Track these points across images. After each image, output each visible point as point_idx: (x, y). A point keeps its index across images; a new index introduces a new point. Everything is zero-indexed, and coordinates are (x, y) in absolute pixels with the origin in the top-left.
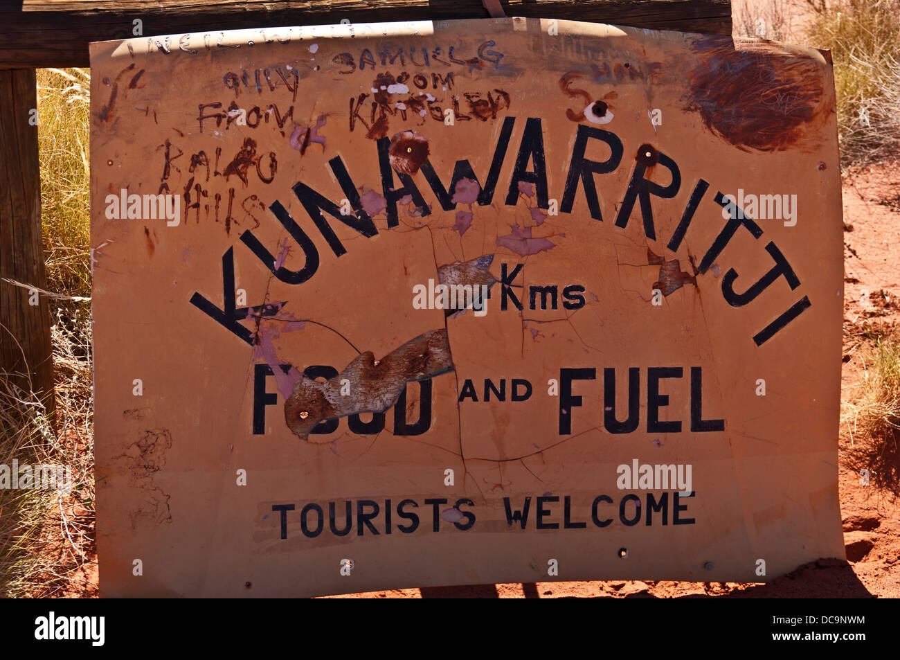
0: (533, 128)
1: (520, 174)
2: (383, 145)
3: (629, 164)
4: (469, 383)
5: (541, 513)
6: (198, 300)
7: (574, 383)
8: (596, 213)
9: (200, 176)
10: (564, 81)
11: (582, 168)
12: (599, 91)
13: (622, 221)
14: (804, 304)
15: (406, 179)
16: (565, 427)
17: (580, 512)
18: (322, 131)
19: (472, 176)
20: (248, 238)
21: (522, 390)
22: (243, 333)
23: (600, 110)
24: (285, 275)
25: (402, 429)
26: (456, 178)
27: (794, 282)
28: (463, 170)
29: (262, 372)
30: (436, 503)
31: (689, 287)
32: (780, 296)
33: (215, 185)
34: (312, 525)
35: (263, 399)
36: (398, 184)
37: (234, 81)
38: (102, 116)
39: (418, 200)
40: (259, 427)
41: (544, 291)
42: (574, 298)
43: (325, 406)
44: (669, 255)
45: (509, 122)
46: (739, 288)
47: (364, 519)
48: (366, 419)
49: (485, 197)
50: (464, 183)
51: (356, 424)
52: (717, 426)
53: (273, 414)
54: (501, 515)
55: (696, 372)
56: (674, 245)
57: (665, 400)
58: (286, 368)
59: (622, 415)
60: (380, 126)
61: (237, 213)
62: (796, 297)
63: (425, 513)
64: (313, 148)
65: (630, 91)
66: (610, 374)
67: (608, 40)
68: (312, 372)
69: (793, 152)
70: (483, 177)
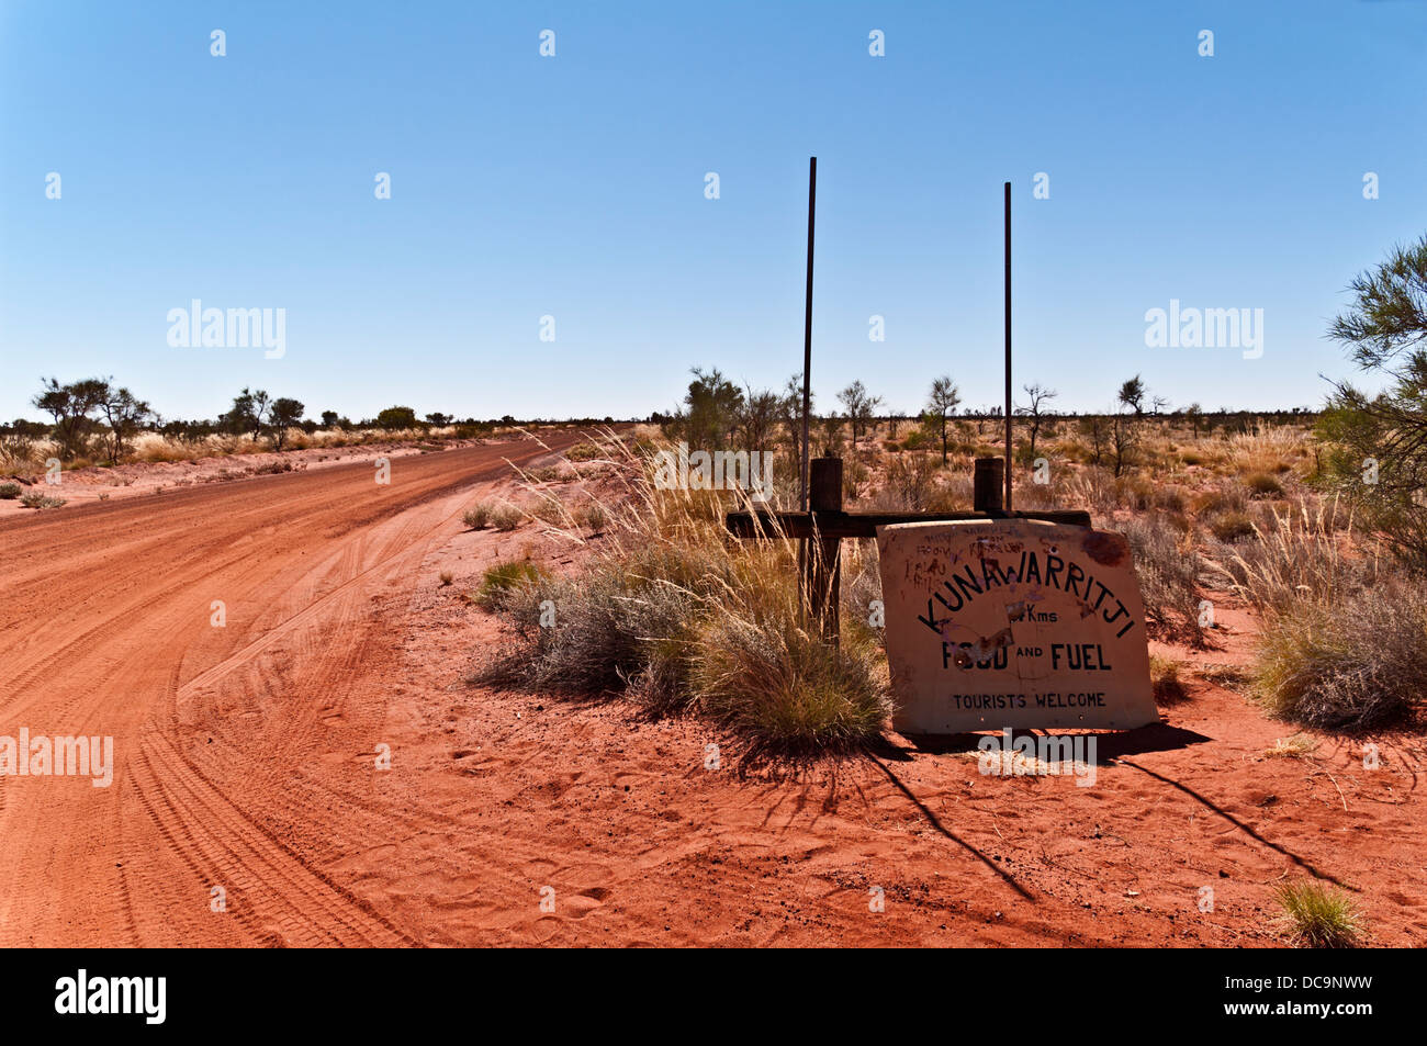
0: (1033, 555)
1: (1030, 572)
2: (983, 561)
3: (1066, 569)
4: (1020, 649)
5: (1050, 700)
6: (920, 618)
7: (1057, 650)
8: (1058, 587)
9: (919, 572)
10: (1041, 540)
11: (1051, 570)
12: (1053, 544)
13: (1067, 589)
14: (1132, 624)
15: (991, 572)
16: (1055, 667)
17: (1064, 700)
18: (961, 556)
19: (1014, 572)
20: (937, 595)
21: (1038, 652)
22: (937, 631)
23: (1054, 550)
24: (951, 608)
25: (997, 667)
26: (1009, 573)
27: (1128, 615)
28: (1011, 570)
29: (945, 644)
30: (1011, 696)
31: (1092, 615)
32: (1122, 621)
33: (925, 575)
34: (968, 704)
35: (946, 655)
36: (989, 575)
37: (928, 538)
38: (883, 551)
39: (997, 581)
40: (946, 666)
41: (1043, 614)
42: (1053, 617)
43: (968, 659)
44: (1085, 602)
45: (1024, 554)
46: (1110, 616)
47: (986, 702)
48: (983, 663)
49: (1019, 580)
50: (1011, 575)
51: (980, 666)
52: (1109, 668)
53: (950, 661)
54: (1036, 701)
55: (1099, 647)
56: (1085, 599)
57: (1089, 657)
58: (953, 644)
59: (1075, 663)
60: (981, 554)
61: (932, 586)
62: (1128, 620)
63: (1007, 700)
64: (959, 562)
65: (1062, 544)
66: (1069, 646)
67: (1051, 526)
68: (963, 645)
69: (1119, 568)
70: (1017, 572)
